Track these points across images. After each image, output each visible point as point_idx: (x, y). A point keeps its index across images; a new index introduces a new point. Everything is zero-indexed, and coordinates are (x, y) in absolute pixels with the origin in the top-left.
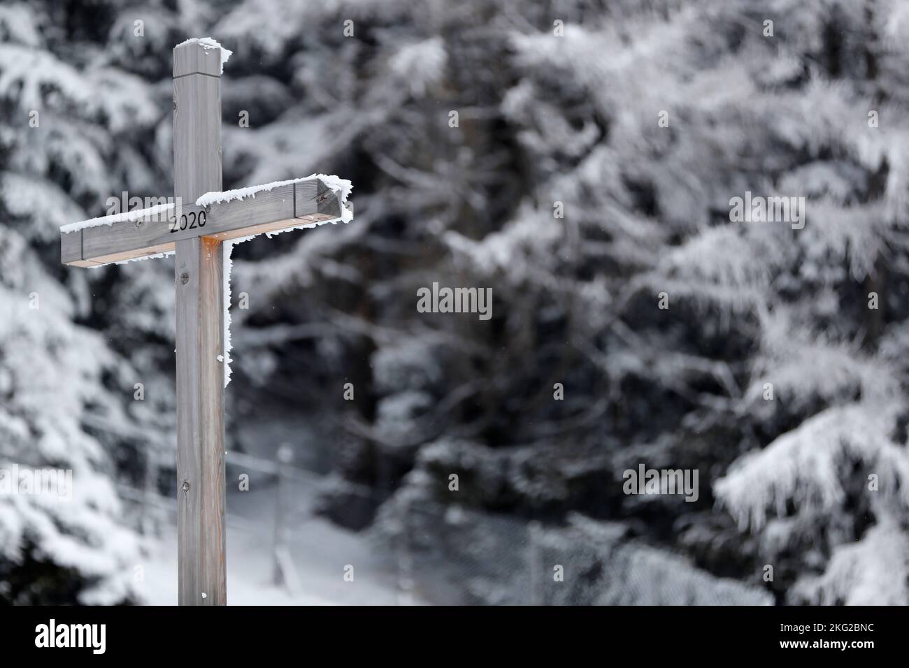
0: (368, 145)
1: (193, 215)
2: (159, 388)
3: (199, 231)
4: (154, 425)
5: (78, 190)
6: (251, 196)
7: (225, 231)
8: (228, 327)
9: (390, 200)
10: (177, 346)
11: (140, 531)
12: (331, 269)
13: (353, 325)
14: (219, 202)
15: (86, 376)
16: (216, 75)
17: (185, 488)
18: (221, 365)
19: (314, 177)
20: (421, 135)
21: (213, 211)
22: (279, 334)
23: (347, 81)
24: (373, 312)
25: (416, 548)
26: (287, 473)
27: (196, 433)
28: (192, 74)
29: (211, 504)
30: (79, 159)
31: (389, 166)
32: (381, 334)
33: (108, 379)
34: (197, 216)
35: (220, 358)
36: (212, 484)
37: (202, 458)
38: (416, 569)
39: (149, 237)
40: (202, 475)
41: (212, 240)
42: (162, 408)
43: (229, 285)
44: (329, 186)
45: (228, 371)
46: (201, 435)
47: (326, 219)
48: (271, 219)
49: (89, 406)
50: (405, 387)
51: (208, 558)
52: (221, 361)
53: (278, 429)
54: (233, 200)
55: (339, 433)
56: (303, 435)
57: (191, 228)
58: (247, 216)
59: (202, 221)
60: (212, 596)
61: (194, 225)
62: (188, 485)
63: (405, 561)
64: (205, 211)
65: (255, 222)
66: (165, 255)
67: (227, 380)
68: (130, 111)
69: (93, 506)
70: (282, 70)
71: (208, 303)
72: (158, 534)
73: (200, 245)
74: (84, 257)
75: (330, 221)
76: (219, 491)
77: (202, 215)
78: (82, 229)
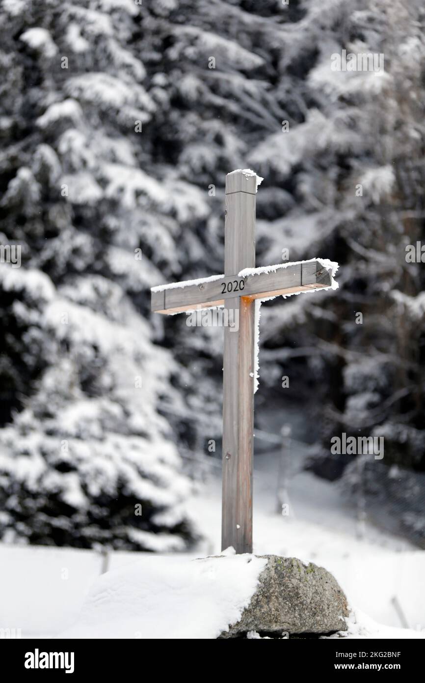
0: (344, 234)
1: (236, 283)
2: (206, 387)
3: (240, 293)
4: (203, 410)
5: (157, 258)
6: (274, 271)
7: (256, 293)
8: (257, 355)
9: (357, 269)
10: (224, 366)
11: (192, 477)
12: (318, 313)
13: (332, 349)
14: (253, 275)
15: (160, 378)
16: (253, 193)
17: (227, 457)
18: (252, 379)
19: (314, 260)
20: (377, 227)
21: (249, 280)
22: (284, 354)
23: (331, 192)
24: (345, 341)
25: (368, 492)
26: (287, 443)
27: (235, 423)
28: (237, 192)
29: (244, 468)
30: (158, 238)
31: (356, 247)
32: (349, 355)
33: (173, 380)
34: (239, 283)
35: (251, 374)
36: (245, 456)
37: (238, 438)
38: (368, 506)
39: (207, 296)
40: (238, 449)
41: (248, 299)
42: (208, 400)
43: (258, 328)
44: (324, 266)
45: (256, 383)
46: (238, 423)
47: (322, 287)
48: (286, 286)
49: (162, 398)
50: (365, 390)
51: (241, 502)
52: (252, 376)
53: (282, 415)
54: (262, 274)
55: (320, 417)
56: (298, 419)
57: (235, 291)
58: (270, 284)
59: (242, 286)
60: (243, 527)
61: (237, 289)
62: (229, 455)
63: (362, 501)
64: (244, 280)
65: (277, 288)
66: (217, 308)
67: (256, 389)
68: (191, 208)
69: (162, 461)
70: (289, 185)
71: (244, 338)
72: (204, 480)
73: (240, 302)
74: (166, 307)
75: (324, 288)
76: (249, 459)
77: (242, 282)
78: (165, 290)
